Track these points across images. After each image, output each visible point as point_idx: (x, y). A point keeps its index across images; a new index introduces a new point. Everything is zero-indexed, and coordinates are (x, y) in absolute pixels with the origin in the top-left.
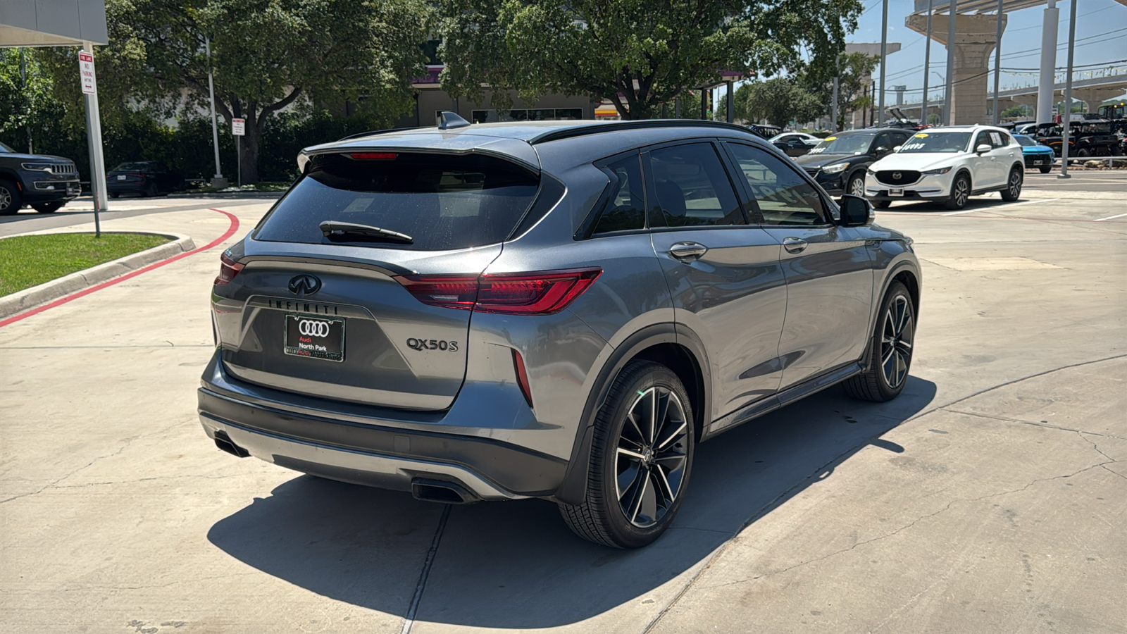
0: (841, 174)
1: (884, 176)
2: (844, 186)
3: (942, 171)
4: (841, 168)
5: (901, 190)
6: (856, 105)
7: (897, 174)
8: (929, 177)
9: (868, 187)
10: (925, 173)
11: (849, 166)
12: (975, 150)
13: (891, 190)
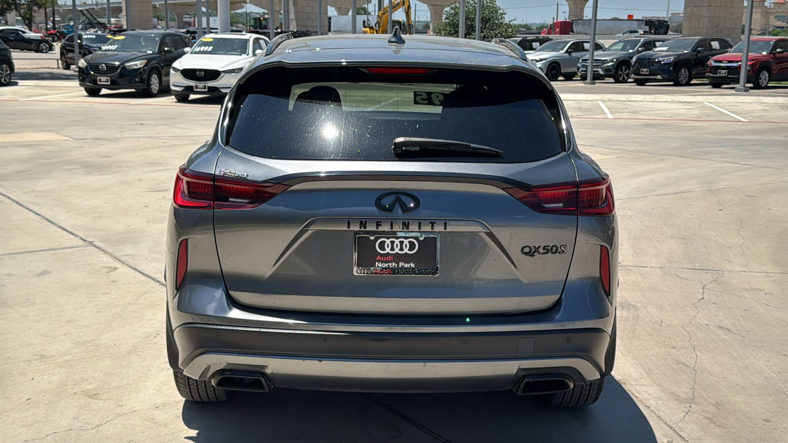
0: (141, 70)
1: (188, 73)
2: (144, 81)
3: (236, 71)
4: (140, 64)
5: (205, 86)
6: (42, 4)
7: (200, 72)
8: (227, 75)
9: (173, 83)
10: (224, 72)
11: (147, 63)
12: (254, 55)
13: (196, 86)
